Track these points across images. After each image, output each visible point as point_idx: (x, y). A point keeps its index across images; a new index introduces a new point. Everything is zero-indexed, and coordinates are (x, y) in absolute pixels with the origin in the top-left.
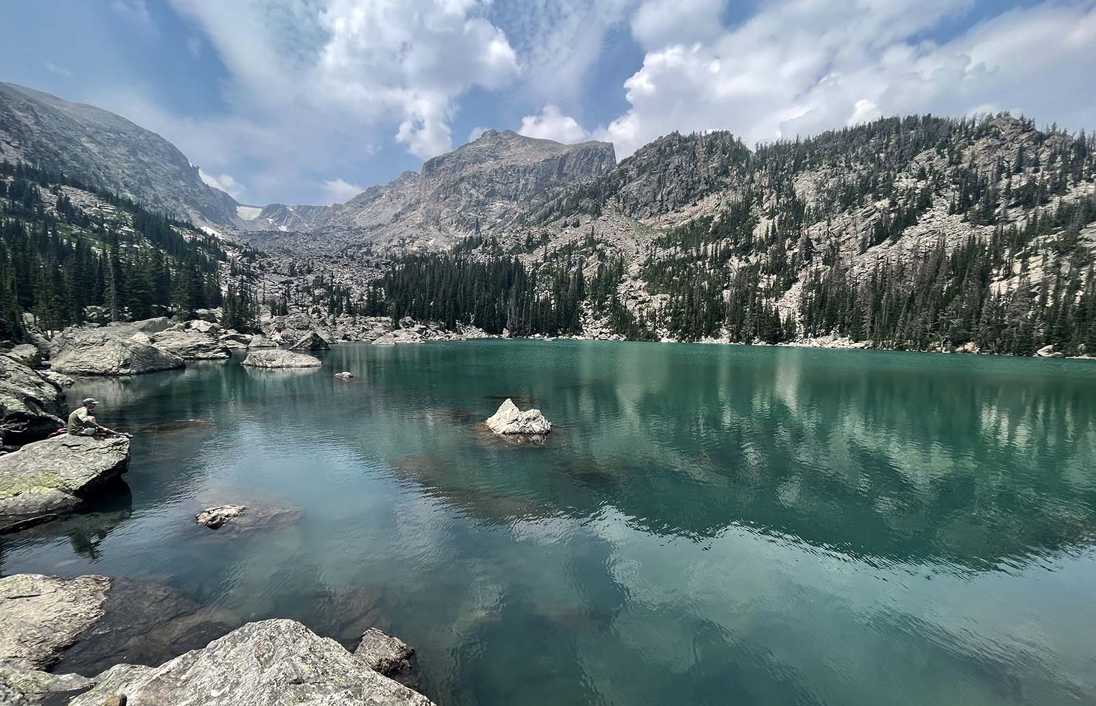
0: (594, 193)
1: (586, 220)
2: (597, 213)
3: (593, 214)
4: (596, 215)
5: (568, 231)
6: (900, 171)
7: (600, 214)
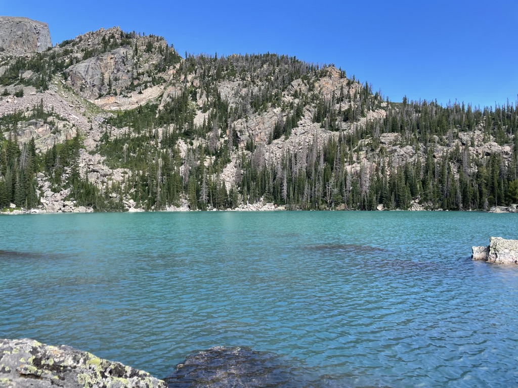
0: (36, 67)
1: (30, 91)
2: (42, 86)
3: (38, 88)
4: (41, 88)
5: (10, 100)
6: (283, 91)
7: (46, 88)
